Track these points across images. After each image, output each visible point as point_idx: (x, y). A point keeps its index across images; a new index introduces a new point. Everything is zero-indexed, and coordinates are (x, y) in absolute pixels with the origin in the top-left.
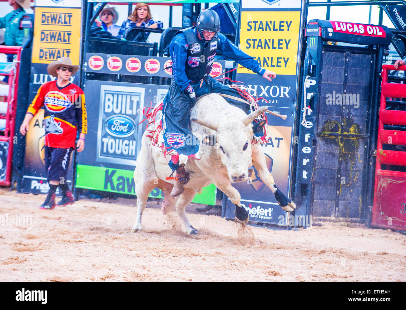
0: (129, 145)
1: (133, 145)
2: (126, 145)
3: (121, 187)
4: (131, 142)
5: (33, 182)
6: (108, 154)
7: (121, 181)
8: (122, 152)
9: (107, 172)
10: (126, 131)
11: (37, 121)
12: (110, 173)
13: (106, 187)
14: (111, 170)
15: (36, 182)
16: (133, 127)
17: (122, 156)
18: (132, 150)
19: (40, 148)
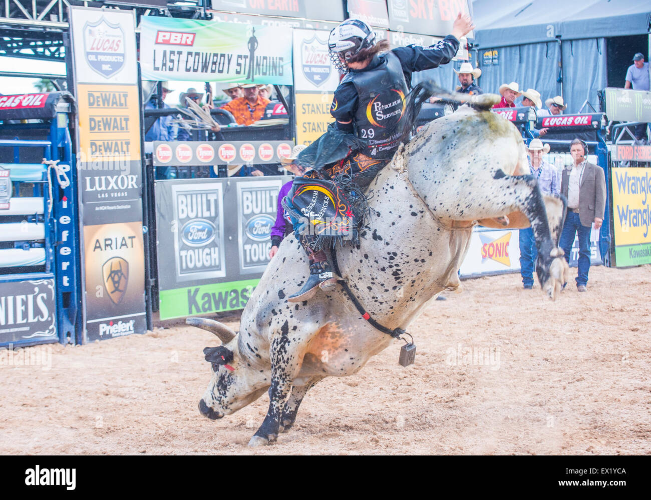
0: (210, 254)
1: (215, 253)
2: (207, 254)
3: (207, 306)
4: (212, 249)
5: (101, 326)
6: (188, 269)
7: (206, 299)
8: (203, 264)
9: (189, 292)
10: (204, 237)
11: (98, 241)
12: (192, 293)
13: (190, 312)
14: (193, 289)
15: (104, 325)
16: (213, 231)
17: (204, 268)
18: (215, 259)
19: (106, 279)
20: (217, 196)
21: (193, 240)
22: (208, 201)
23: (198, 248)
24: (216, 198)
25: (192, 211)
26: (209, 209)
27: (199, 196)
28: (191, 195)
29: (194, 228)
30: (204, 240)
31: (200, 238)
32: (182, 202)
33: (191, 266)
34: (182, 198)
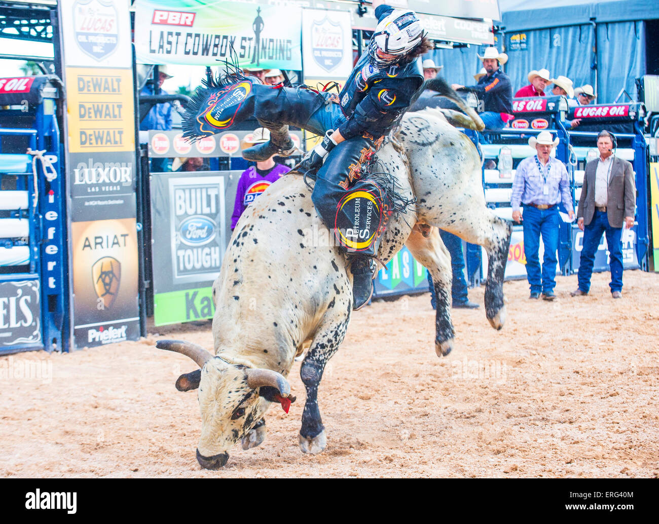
20: (219, 191)
21: (191, 239)
22: (209, 197)
23: (197, 247)
24: (217, 193)
25: (191, 207)
26: (209, 205)
27: (198, 191)
28: (190, 190)
29: (192, 226)
30: (203, 238)
31: (200, 236)
32: (180, 197)
33: (189, 267)
34: (180, 193)
